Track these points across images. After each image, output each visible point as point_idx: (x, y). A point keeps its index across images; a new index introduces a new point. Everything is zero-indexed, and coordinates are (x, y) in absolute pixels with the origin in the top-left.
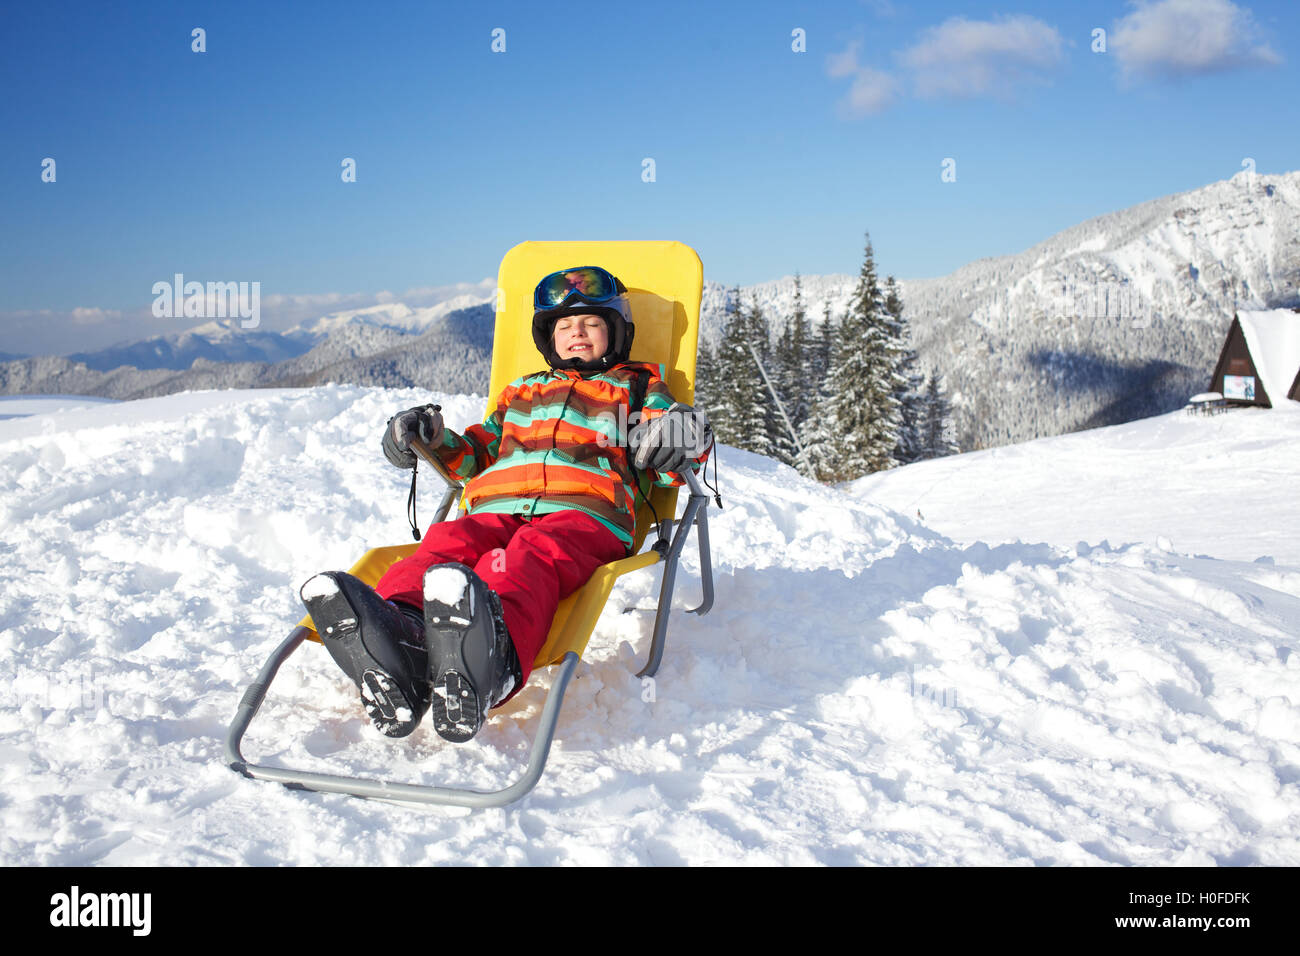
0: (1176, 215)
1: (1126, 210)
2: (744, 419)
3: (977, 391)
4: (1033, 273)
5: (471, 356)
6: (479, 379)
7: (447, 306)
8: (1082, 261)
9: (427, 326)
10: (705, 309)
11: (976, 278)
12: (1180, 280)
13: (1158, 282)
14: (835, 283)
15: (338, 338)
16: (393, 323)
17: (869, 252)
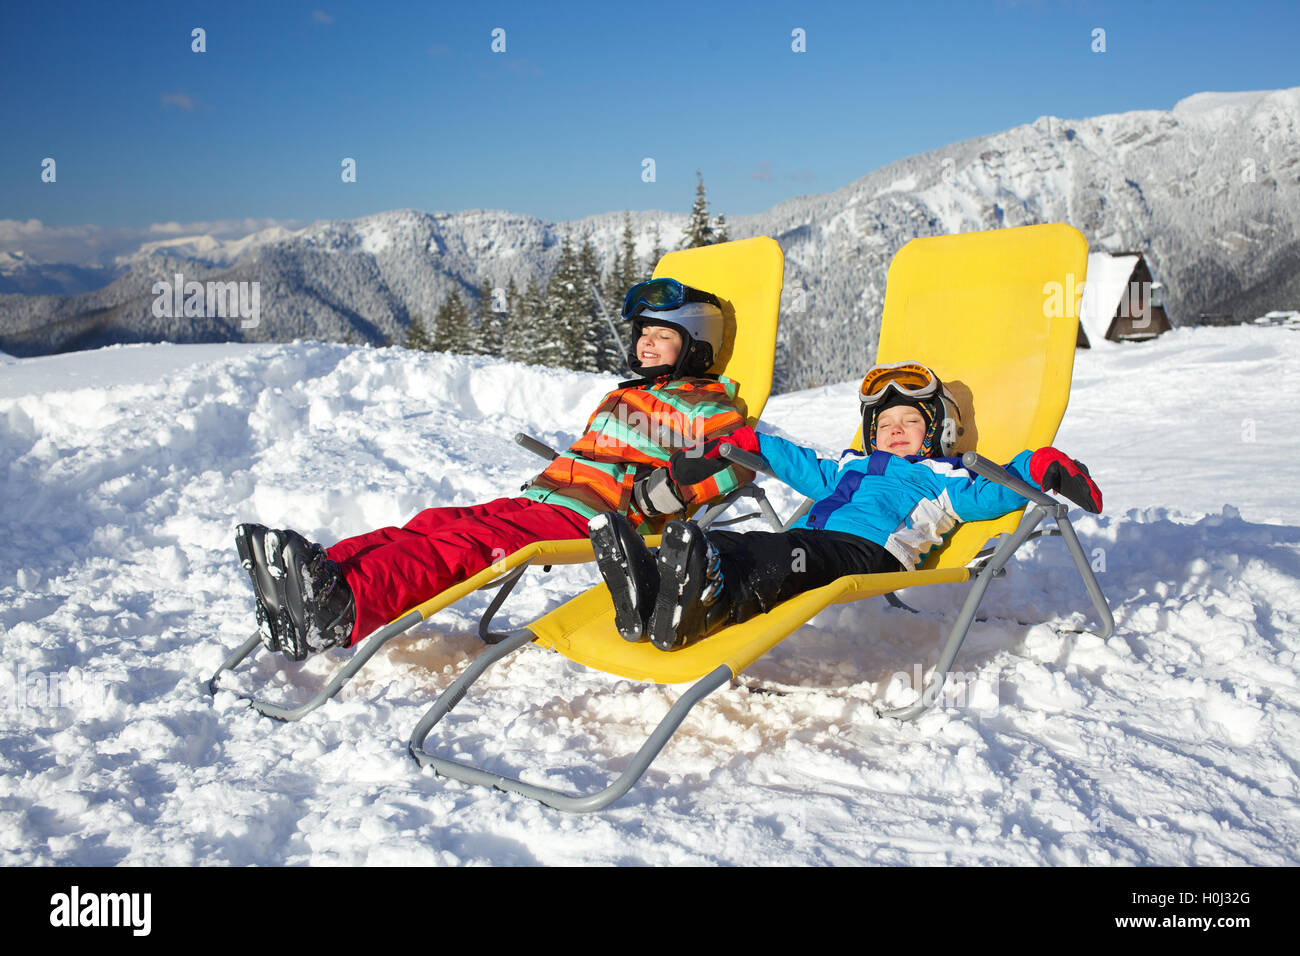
0: (982, 158)
1: (935, 152)
2: (575, 357)
3: (792, 328)
4: (846, 211)
5: (282, 290)
6: (291, 313)
7: (256, 239)
8: (893, 200)
9: (236, 259)
10: (522, 244)
11: (790, 215)
12: (986, 220)
13: (965, 222)
14: (653, 219)
15: (141, 271)
16: (199, 256)
17: (701, 192)
